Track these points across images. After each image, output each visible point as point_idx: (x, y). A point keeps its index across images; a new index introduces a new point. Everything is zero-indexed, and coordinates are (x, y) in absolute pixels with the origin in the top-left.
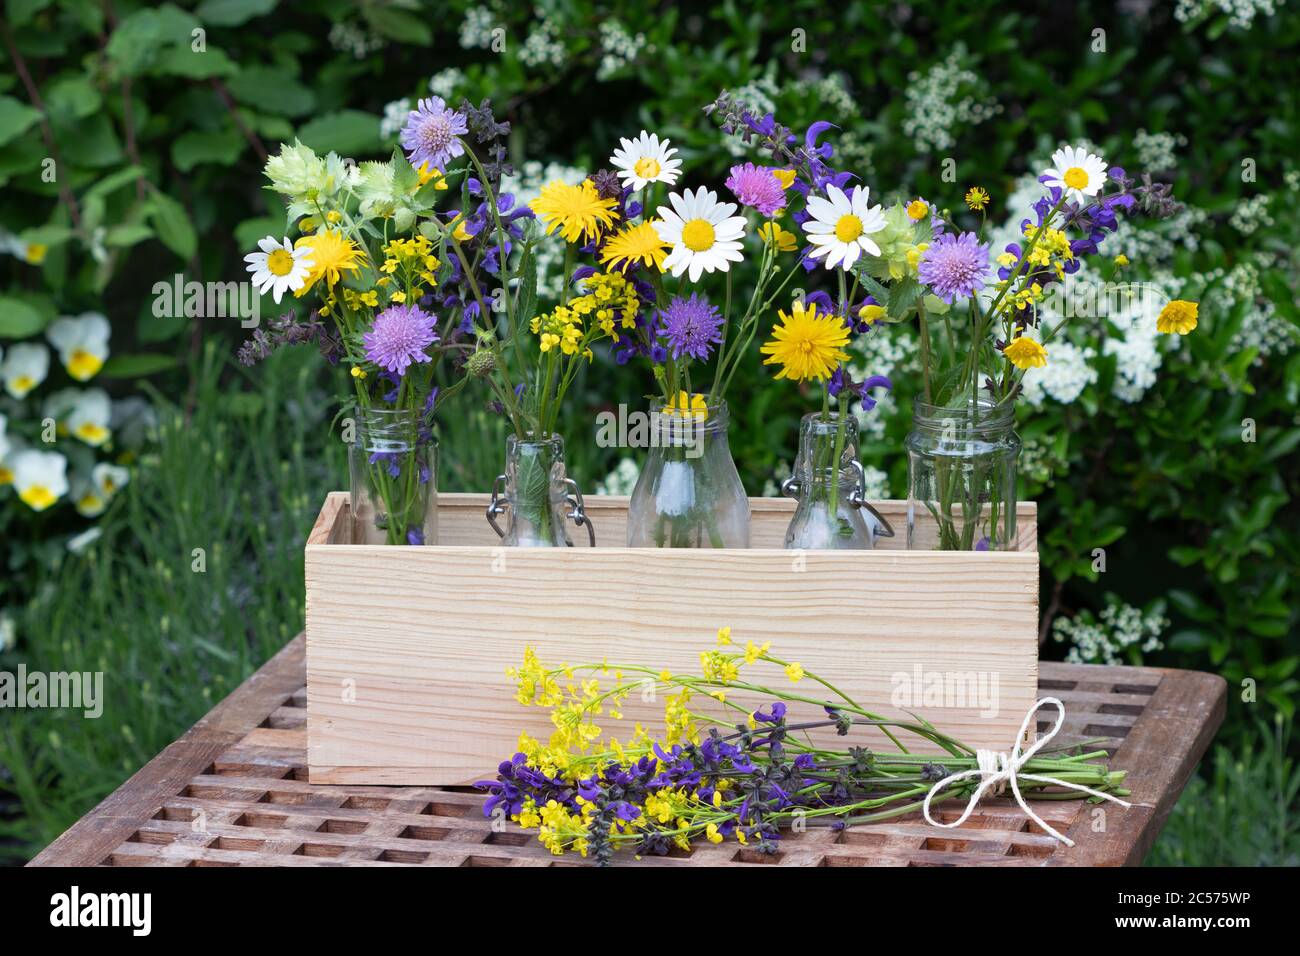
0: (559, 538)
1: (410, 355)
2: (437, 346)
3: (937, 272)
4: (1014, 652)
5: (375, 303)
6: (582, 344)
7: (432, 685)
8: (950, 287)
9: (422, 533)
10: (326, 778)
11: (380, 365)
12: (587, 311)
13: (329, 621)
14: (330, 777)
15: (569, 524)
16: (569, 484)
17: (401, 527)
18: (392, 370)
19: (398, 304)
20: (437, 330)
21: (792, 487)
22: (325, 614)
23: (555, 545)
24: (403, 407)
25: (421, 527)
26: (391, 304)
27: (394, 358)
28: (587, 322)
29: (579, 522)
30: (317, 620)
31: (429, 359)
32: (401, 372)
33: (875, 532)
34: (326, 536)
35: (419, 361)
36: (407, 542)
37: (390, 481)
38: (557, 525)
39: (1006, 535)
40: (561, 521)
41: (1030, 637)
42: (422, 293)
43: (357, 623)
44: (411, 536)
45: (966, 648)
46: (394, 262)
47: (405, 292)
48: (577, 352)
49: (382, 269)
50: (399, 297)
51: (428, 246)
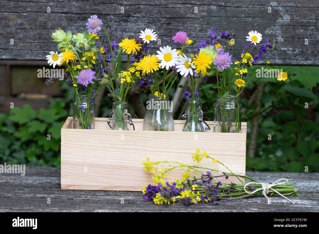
0: (125, 128)
1: (88, 81)
2: (95, 79)
3: (218, 62)
4: (239, 158)
5: (80, 68)
6: (132, 79)
7: (92, 165)
8: (221, 66)
9: (91, 127)
10: (65, 188)
11: (81, 84)
12: (133, 72)
13: (67, 148)
14: (67, 187)
15: (128, 125)
16: (128, 115)
17: (85, 125)
18: (84, 85)
19: (86, 69)
20: (95, 75)
21: (185, 117)
22: (66, 146)
23: (124, 130)
24: (87, 95)
25: (91, 125)
26: (84, 69)
27: (84, 82)
28: (133, 74)
29: (131, 124)
30: (64, 147)
31: (93, 83)
32: (86, 86)
33: (206, 129)
34: (67, 127)
35: (91, 83)
36: (87, 128)
37: (83, 113)
38: (125, 125)
39: (238, 130)
40: (126, 124)
41: (244, 155)
42: (92, 66)
43: (74, 148)
44: (88, 127)
45: (228, 157)
46: (85, 58)
47: (88, 66)
48: (131, 82)
49: (82, 59)
50: (86, 67)
51: (94, 54)
